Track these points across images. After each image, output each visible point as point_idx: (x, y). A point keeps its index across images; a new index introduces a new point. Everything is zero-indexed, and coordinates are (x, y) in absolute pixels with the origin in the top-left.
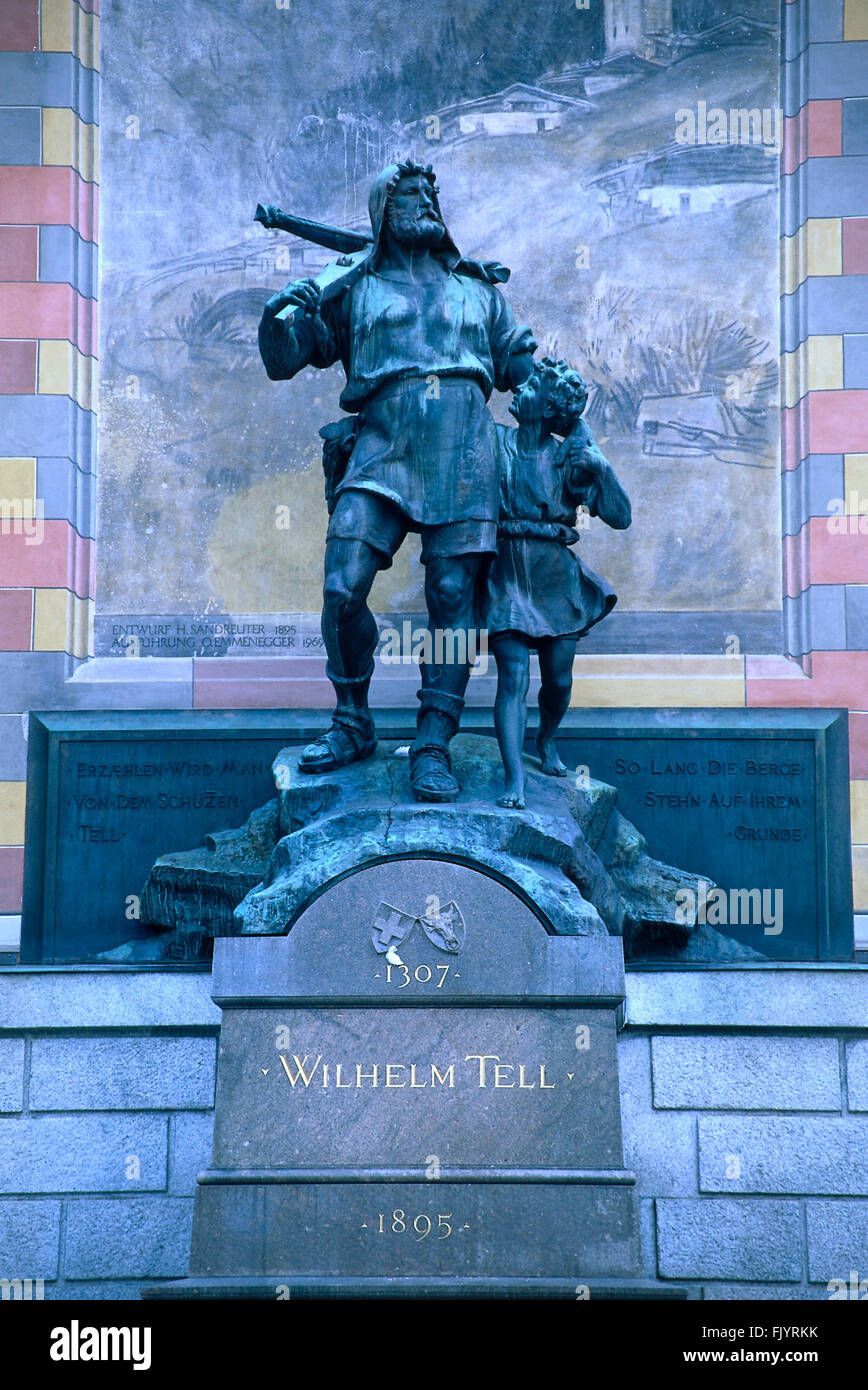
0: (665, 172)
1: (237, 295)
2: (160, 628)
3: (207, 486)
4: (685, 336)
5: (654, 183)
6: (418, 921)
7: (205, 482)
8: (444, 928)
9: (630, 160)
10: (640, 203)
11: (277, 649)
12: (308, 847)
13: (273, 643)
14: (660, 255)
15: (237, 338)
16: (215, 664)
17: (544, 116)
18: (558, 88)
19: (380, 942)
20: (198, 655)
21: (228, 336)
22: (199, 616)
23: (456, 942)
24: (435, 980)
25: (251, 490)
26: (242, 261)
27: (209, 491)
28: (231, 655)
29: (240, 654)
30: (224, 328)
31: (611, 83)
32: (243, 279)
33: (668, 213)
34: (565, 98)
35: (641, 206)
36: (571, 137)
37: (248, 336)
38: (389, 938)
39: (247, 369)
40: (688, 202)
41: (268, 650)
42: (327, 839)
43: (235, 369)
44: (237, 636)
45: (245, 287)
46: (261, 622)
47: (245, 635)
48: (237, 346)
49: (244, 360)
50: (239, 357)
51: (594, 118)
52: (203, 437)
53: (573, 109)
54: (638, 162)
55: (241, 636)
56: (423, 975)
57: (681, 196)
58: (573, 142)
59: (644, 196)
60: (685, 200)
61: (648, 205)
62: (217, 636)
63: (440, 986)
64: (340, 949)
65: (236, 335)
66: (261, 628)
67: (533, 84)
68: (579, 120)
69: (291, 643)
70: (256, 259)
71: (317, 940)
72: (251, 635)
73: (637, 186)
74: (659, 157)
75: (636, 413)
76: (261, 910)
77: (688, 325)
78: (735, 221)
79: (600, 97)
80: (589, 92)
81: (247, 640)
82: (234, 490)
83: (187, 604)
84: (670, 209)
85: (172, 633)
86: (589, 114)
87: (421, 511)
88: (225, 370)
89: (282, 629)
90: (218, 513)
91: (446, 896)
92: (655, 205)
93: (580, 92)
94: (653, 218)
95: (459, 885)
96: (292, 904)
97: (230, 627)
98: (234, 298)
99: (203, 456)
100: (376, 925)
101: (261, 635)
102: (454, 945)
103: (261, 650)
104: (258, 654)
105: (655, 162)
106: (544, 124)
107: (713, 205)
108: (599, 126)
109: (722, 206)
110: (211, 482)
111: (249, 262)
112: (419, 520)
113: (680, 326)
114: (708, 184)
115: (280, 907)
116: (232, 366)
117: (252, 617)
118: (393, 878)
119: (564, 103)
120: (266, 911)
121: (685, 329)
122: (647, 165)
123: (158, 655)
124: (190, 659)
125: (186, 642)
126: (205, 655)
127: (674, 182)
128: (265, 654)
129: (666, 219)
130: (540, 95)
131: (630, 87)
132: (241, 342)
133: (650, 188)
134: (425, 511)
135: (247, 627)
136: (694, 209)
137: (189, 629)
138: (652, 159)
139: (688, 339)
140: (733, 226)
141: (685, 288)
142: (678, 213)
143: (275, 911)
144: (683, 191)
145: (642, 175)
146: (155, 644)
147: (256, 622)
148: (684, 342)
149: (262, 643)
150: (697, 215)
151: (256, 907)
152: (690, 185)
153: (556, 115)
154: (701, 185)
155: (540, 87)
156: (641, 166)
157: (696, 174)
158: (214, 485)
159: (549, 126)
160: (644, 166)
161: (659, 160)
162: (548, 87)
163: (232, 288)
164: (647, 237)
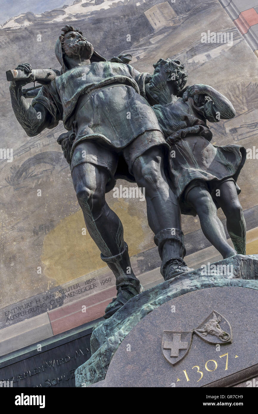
0: (195, 51)
1: (29, 160)
2: (28, 305)
3: (34, 236)
4: (231, 95)
5: (192, 56)
6: (194, 333)
7: (33, 234)
8: (213, 329)
9: (179, 53)
10: (190, 64)
11: (88, 292)
12: (108, 331)
13: (86, 290)
14: (206, 75)
15: (33, 175)
16: (59, 311)
17: (138, 55)
18: (140, 46)
19: (171, 357)
20: (50, 309)
21: (29, 176)
22: (45, 292)
23: (227, 335)
24: (221, 366)
25: (55, 229)
26: (29, 148)
27: (35, 238)
28: (65, 303)
29: (71, 301)
30: (26, 173)
31: (161, 37)
32: (30, 154)
33: (203, 62)
34: (144, 48)
35: (191, 64)
36: (152, 57)
37: (38, 172)
38: (177, 352)
39: (41, 183)
40: (210, 56)
41: (84, 294)
42: (119, 322)
43: (35, 186)
44: (66, 294)
45: (32, 156)
46: (77, 282)
47: (71, 291)
48: (34, 178)
49: (38, 181)
50: (36, 181)
51: (158, 48)
52: (27, 217)
53: (149, 49)
54: (182, 53)
55: (69, 293)
56: (211, 366)
57: (205, 55)
58: (153, 58)
59: (190, 61)
60: (208, 56)
61: (194, 63)
62: (56, 297)
63: (226, 369)
64: (145, 373)
65: (33, 174)
66: (77, 285)
67: (129, 49)
68: (153, 51)
69: (94, 286)
70: (34, 145)
71: (127, 373)
72: (74, 290)
73: (186, 60)
74: (191, 48)
75: (224, 128)
76: (85, 375)
77: (231, 91)
78: (232, 54)
79: (158, 42)
80: (153, 42)
81: (72, 293)
82: (47, 232)
83: (38, 289)
84: (203, 61)
85: (34, 304)
86: (156, 48)
87: (119, 142)
88: (31, 188)
89: (88, 282)
90: (42, 244)
91: (207, 309)
92: (196, 62)
93: (150, 43)
94: (198, 65)
95: (213, 300)
96: (105, 361)
97: (62, 291)
98: (28, 162)
99: (29, 224)
100: (165, 347)
101: (79, 288)
102: (226, 337)
103: (80, 295)
104: (80, 298)
105: (190, 50)
106: (139, 58)
107: (220, 53)
108: (162, 49)
109: (224, 52)
110: (36, 233)
111: (31, 147)
112: (119, 146)
113: (228, 93)
114: (215, 48)
115: (97, 367)
116: (34, 186)
117: (71, 282)
118: (167, 314)
119: (145, 49)
120: (88, 374)
121: (230, 93)
122: (187, 52)
123: (30, 317)
124: (46, 313)
125: (42, 306)
126: (52, 309)
127: (200, 53)
128: (83, 296)
129: (203, 64)
130: (134, 51)
131: (168, 35)
132: (36, 175)
133: (192, 58)
134: (121, 142)
135: (70, 288)
136: (213, 56)
137: (42, 300)
138: (188, 50)
139: (233, 96)
140: (232, 56)
141: (223, 81)
142: (207, 60)
143: (95, 371)
144: (206, 53)
145: (186, 55)
146: (27, 313)
147: (75, 284)
148: (232, 97)
149: (80, 292)
150: (216, 58)
151: (81, 374)
152: (207, 51)
153: (143, 53)
154: (212, 49)
155: (133, 48)
156: (185, 54)
157: (208, 47)
158: (37, 234)
159: (142, 57)
160: (186, 53)
161: (191, 49)
162: (136, 47)
163: (26, 159)
164: (198, 72)
